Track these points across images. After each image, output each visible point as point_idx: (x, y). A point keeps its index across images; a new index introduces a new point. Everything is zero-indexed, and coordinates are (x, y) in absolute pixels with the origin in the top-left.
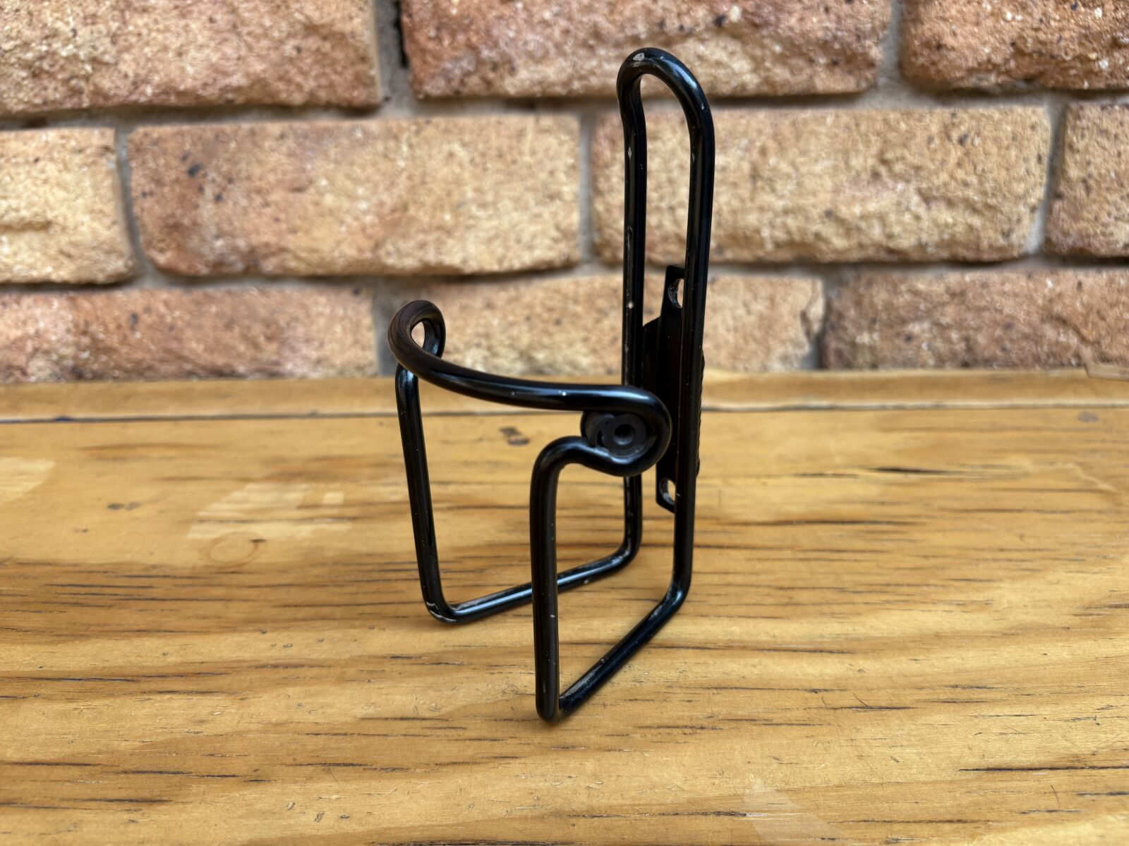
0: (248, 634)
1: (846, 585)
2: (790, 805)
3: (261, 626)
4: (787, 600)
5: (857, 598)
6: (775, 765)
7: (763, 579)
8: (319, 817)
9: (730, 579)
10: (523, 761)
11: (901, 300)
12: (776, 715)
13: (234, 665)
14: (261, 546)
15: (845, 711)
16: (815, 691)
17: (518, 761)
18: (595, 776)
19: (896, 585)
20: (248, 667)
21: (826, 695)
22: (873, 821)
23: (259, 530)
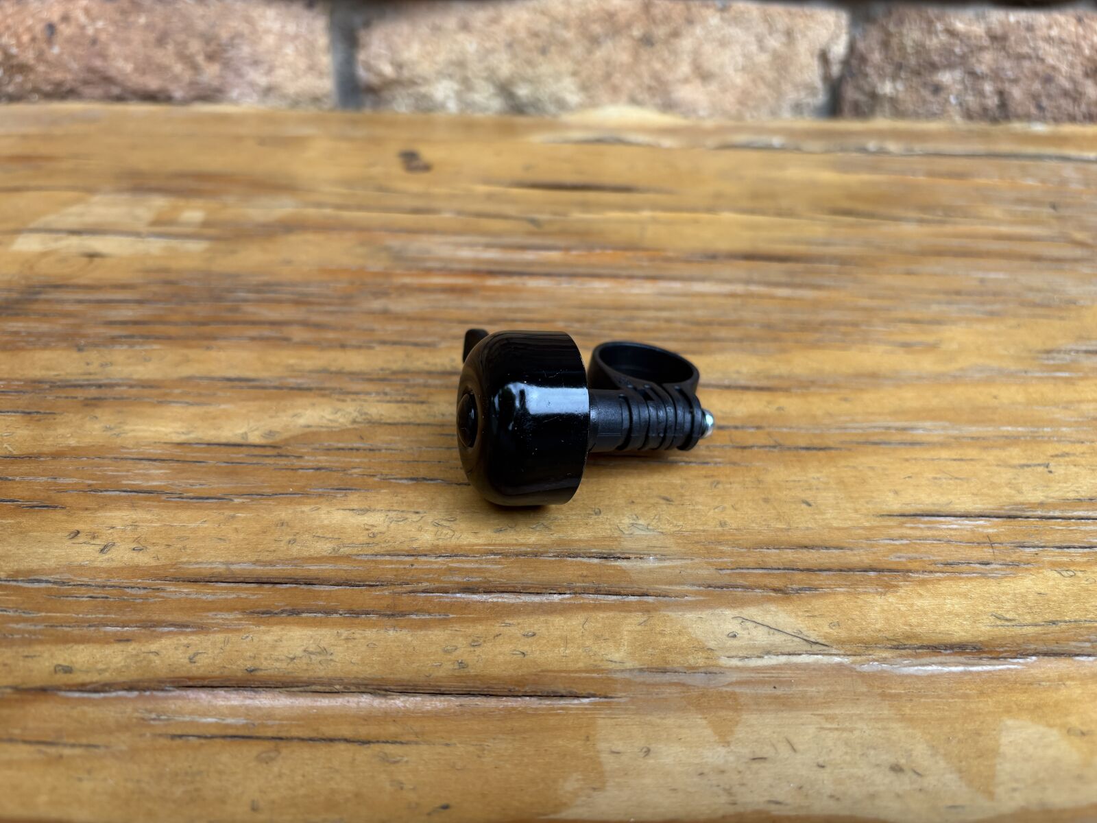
11: (935, 41)
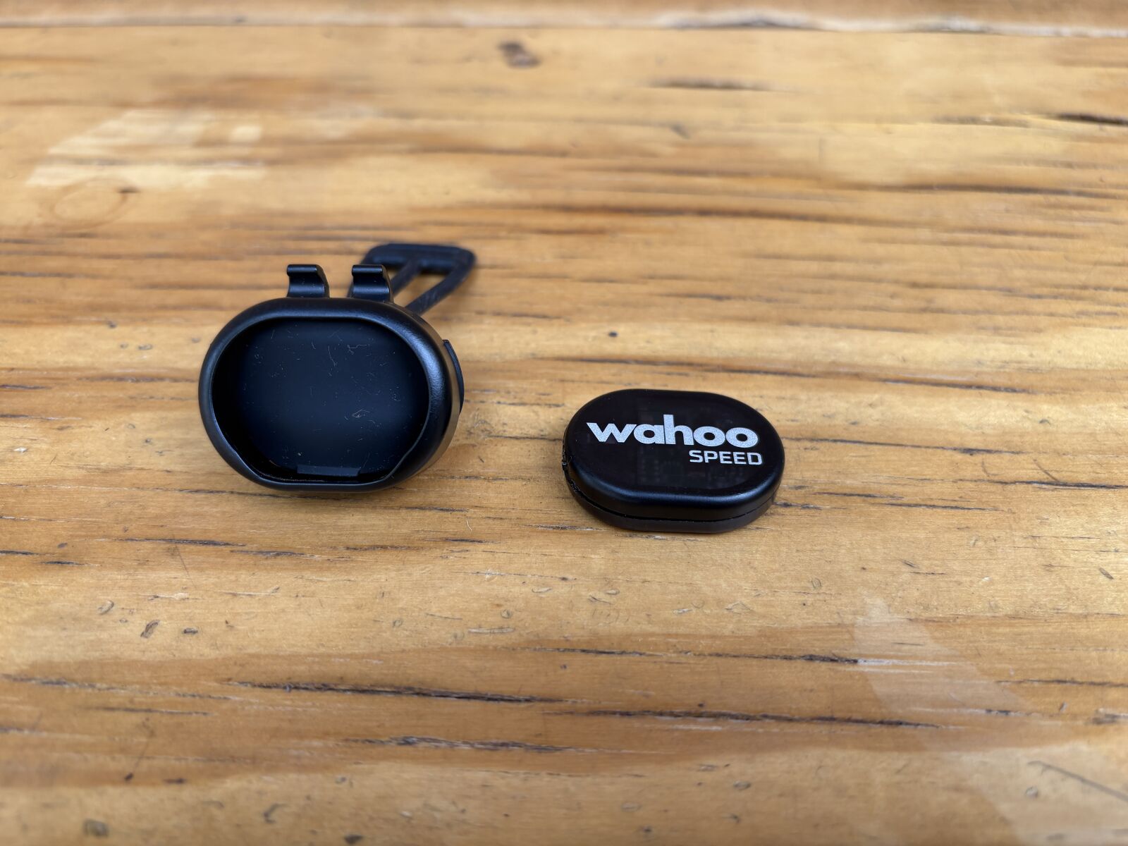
0: (88, 328)
1: (1018, 284)
2: (932, 647)
3: (110, 316)
4: (923, 304)
5: (1036, 305)
6: (906, 574)
7: (885, 269)
8: (150, 628)
9: (837, 267)
10: (490, 547)
12: (907, 490)
13: (60, 374)
14: (132, 198)
15: (1021, 487)
16: (970, 451)
17: (482, 547)
18: (607, 581)
19: (1097, 288)
20: (79, 379)
21: (990, 459)
22: (1073, 682)
23: (133, 175)
